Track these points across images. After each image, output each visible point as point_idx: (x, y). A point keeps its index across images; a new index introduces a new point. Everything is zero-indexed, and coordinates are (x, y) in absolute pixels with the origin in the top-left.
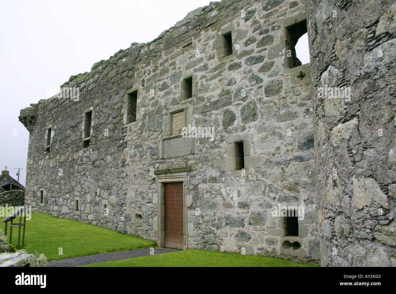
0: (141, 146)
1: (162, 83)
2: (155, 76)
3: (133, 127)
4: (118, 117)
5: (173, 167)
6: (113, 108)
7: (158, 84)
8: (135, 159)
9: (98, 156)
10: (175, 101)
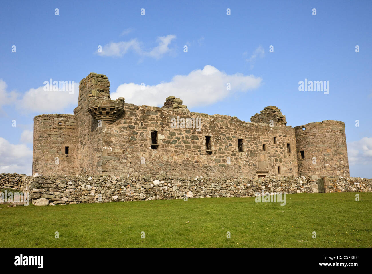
0: (248, 162)
1: (255, 142)
2: (252, 138)
3: (243, 154)
4: (232, 147)
5: (262, 171)
6: (229, 142)
7: (253, 141)
8: (246, 166)
9: (222, 161)
10: (260, 150)
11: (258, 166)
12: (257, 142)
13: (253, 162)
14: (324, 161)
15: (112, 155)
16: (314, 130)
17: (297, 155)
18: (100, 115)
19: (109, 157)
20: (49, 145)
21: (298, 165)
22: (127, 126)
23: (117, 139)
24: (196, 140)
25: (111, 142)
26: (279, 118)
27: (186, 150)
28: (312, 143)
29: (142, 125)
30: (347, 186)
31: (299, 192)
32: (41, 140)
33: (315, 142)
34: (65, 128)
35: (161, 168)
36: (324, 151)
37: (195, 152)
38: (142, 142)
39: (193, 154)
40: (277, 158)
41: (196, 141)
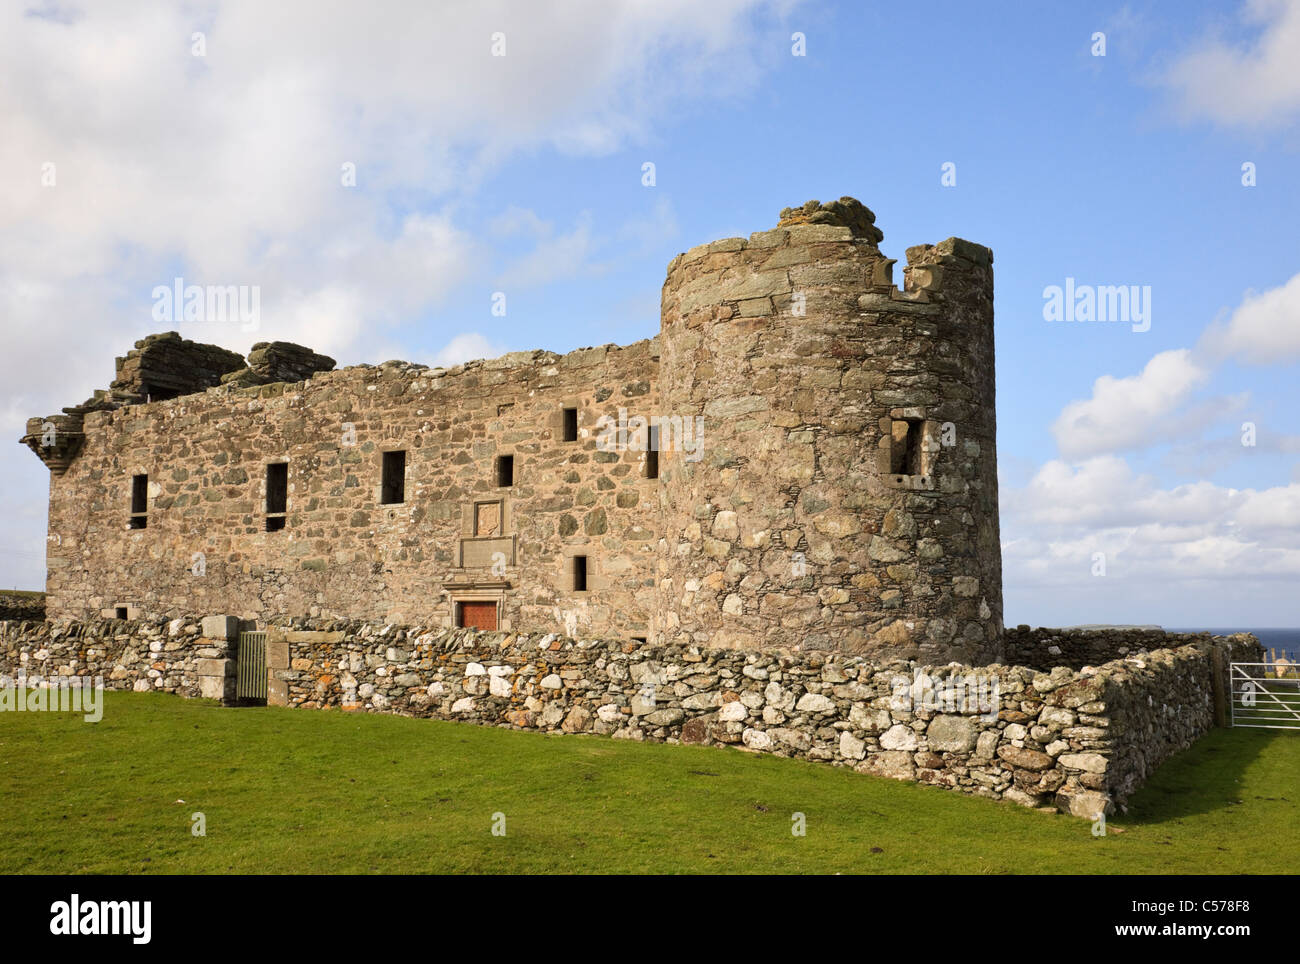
0: (416, 543)
1: (457, 451)
2: (444, 436)
3: (397, 512)
4: (360, 488)
6: (348, 470)
7: (450, 451)
8: (405, 563)
9: (313, 550)
10: (482, 485)
11: (462, 561)
12: (471, 452)
13: (439, 545)
15: (60, 554)
19: (55, 559)
22: (88, 475)
23: (70, 513)
24: (239, 483)
25: (60, 521)
27: (209, 521)
29: (116, 464)
35: (146, 582)
37: (234, 524)
38: (113, 511)
39: (225, 533)
40: (575, 514)
41: (240, 486)
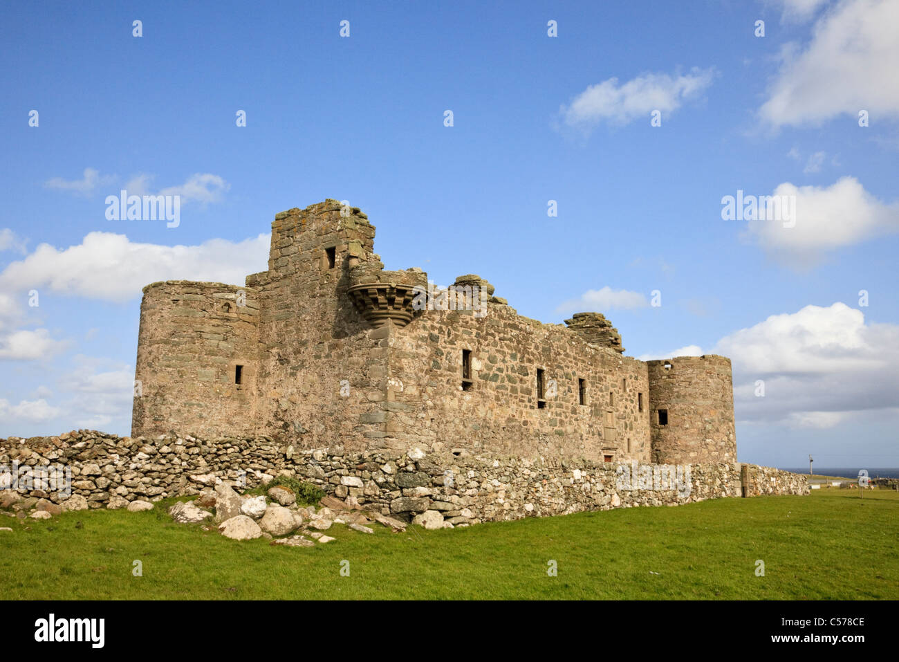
0: (592, 426)
1: (600, 386)
2: (596, 377)
3: (585, 409)
4: (572, 394)
5: (609, 446)
6: (568, 383)
7: (598, 385)
8: (589, 436)
9: (558, 424)
10: (607, 403)
11: (604, 436)
12: (603, 388)
13: (598, 428)
14: (704, 433)
15: (403, 399)
16: (688, 372)
17: (651, 418)
18: (387, 305)
19: (398, 403)
20: (199, 357)
21: (652, 436)
22: (427, 335)
23: (412, 364)
24: (525, 375)
25: (401, 369)
26: (613, 339)
27: (511, 396)
28: (684, 396)
29: (449, 335)
30: (765, 483)
31: (724, 495)
32: (178, 344)
33: (690, 395)
34: (238, 321)
35: (475, 434)
36: (706, 414)
37: (523, 401)
38: (449, 372)
39: (520, 406)
40: (627, 422)
41: (525, 377)
